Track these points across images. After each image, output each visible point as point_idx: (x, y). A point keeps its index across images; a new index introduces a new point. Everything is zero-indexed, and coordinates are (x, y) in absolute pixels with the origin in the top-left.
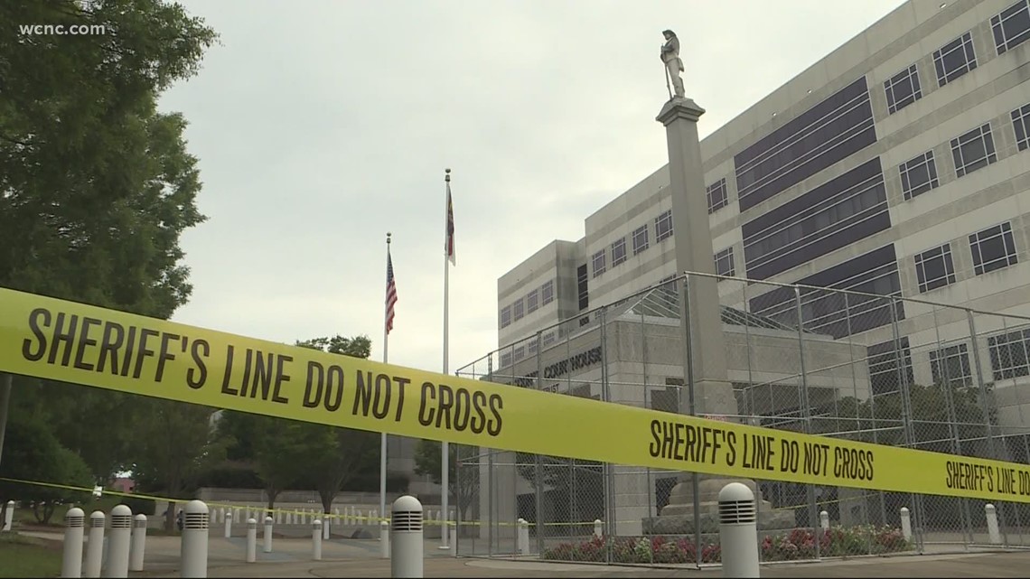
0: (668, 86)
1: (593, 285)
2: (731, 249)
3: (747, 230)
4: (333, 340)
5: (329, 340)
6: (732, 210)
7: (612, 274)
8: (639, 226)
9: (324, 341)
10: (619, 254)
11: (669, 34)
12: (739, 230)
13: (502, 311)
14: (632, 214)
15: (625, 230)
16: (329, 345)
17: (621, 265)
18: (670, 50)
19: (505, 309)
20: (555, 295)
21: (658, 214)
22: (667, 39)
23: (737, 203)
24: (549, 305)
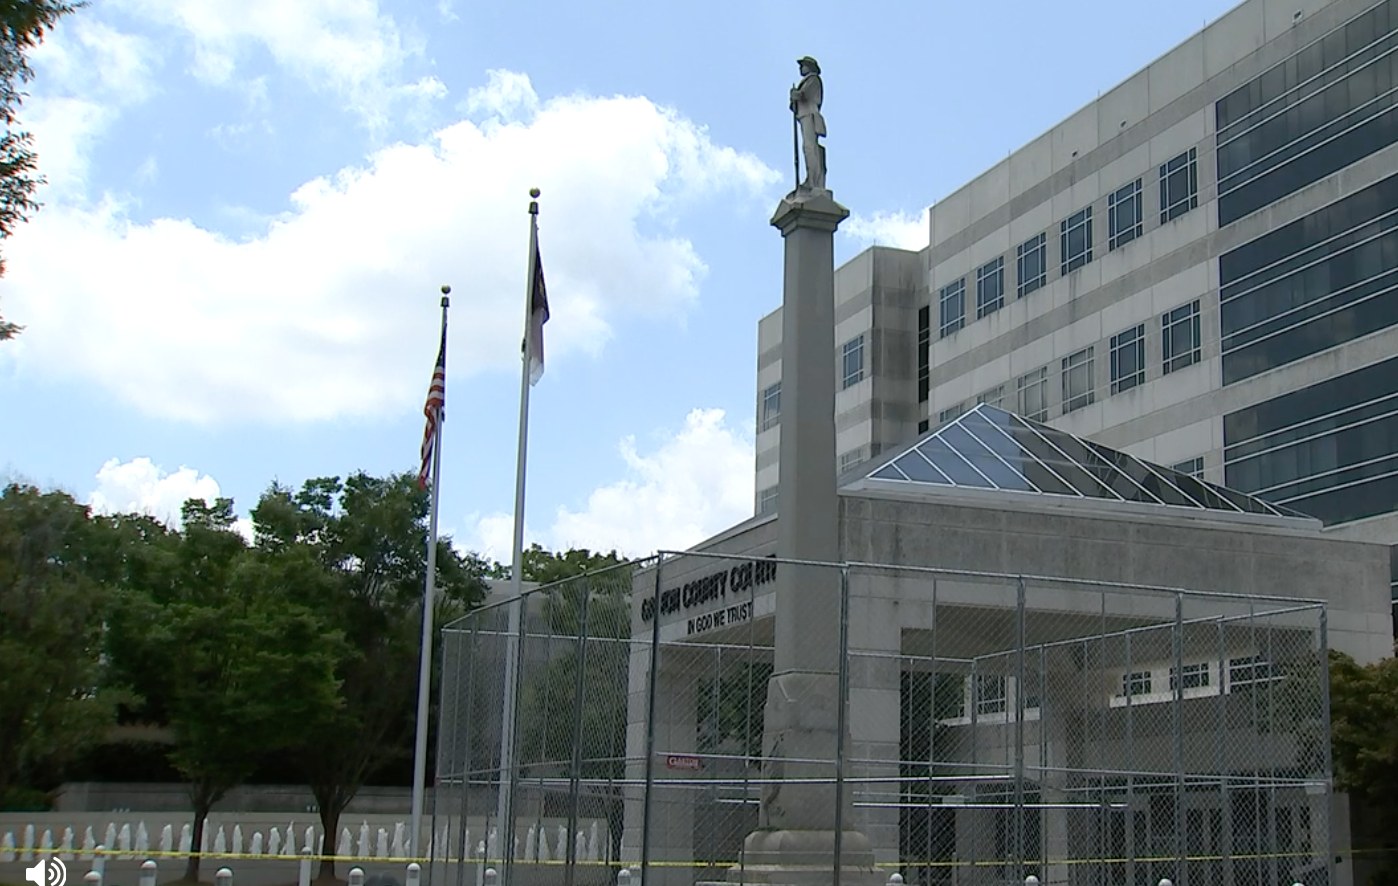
0: (797, 165)
1: (940, 353)
2: (1197, 303)
3: (1230, 266)
4: (350, 481)
5: (343, 481)
6: (1203, 220)
7: (977, 333)
8: (1030, 235)
9: (331, 484)
10: (990, 292)
11: (809, 67)
12: (1215, 263)
13: (767, 392)
14: (1019, 206)
15: (1002, 242)
16: (342, 493)
17: (994, 315)
18: (807, 95)
19: (771, 390)
20: (867, 368)
21: (1066, 213)
22: (803, 75)
23: (1213, 207)
24: (856, 387)
